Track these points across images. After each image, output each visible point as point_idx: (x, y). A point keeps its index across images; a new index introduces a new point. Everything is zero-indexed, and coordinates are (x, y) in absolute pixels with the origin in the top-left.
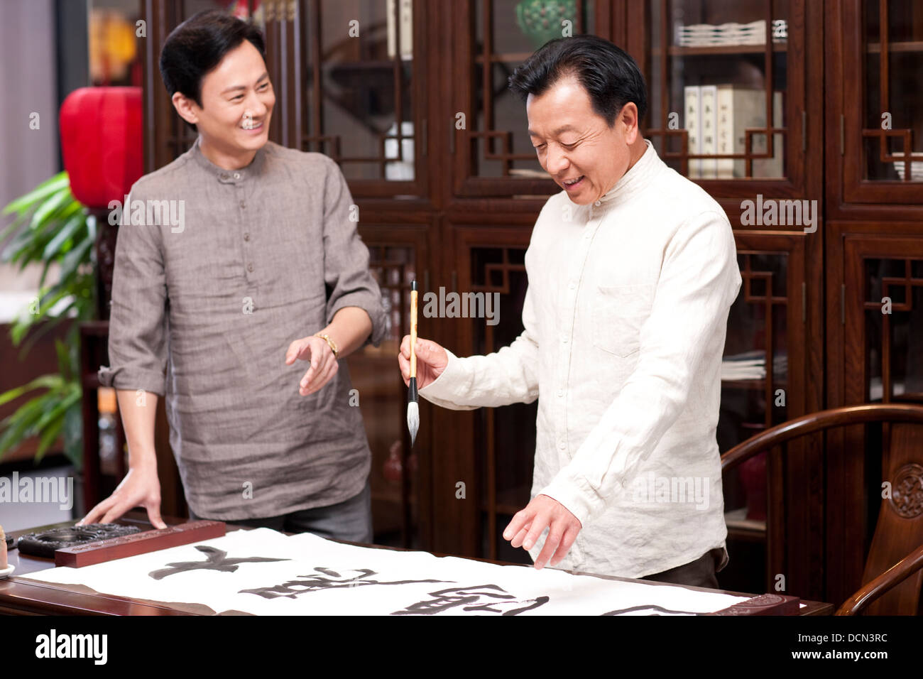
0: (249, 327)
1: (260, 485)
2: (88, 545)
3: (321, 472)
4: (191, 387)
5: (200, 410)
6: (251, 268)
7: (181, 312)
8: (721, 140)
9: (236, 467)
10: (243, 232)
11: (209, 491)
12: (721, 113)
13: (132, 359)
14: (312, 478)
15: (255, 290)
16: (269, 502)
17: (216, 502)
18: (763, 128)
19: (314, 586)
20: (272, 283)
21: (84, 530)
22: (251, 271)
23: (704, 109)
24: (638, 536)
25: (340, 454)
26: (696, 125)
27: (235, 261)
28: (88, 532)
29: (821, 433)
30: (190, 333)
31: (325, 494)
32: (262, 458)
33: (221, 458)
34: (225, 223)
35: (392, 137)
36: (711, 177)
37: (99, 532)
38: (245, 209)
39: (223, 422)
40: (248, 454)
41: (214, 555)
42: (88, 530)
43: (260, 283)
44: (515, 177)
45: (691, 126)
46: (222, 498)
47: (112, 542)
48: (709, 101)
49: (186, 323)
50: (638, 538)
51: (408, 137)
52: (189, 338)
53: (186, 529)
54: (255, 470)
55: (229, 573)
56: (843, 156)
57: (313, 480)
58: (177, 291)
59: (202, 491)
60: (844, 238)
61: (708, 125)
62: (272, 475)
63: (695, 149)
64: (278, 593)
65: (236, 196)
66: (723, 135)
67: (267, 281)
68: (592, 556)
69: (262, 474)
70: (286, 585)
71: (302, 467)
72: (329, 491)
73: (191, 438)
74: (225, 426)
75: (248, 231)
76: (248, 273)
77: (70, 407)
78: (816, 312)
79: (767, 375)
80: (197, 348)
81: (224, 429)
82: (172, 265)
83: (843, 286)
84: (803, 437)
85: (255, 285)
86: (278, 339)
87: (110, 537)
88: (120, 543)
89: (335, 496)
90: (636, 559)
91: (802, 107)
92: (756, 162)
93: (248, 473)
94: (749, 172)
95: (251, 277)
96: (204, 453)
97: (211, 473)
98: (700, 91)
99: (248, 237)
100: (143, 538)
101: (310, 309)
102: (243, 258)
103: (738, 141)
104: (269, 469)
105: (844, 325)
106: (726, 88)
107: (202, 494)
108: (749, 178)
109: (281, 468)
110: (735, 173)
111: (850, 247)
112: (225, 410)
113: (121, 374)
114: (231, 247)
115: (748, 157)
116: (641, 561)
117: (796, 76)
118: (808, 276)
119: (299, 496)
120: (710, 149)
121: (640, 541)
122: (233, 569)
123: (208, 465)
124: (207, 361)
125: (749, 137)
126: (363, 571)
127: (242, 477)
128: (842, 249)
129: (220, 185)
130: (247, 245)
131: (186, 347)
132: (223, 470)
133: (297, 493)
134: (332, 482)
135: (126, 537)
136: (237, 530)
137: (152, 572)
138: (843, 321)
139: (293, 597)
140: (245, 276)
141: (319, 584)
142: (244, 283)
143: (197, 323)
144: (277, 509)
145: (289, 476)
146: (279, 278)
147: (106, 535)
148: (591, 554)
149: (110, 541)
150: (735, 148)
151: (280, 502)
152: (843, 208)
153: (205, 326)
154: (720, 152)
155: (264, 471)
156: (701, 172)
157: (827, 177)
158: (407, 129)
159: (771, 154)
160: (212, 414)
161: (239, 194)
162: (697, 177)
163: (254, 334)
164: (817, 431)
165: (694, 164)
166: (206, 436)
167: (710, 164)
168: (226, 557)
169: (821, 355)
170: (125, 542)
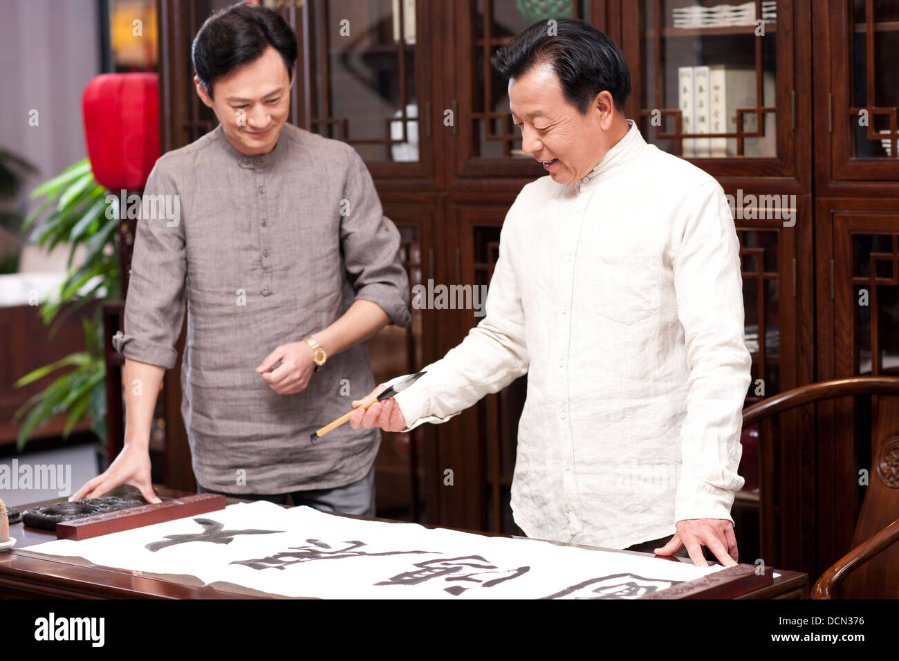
0: (262, 310)
1: (265, 462)
2: (88, 518)
3: (326, 455)
4: (203, 362)
5: (211, 386)
6: (267, 253)
7: (197, 289)
8: (714, 120)
9: (243, 444)
10: (261, 217)
11: (215, 463)
12: (714, 93)
13: (144, 331)
14: (316, 461)
15: (269, 274)
16: (272, 479)
17: (221, 474)
18: (754, 106)
19: (304, 557)
20: (287, 268)
21: (87, 504)
22: (266, 257)
23: (697, 89)
24: (637, 503)
25: (345, 440)
26: (690, 104)
27: (251, 246)
28: (91, 505)
29: (812, 405)
30: (204, 310)
31: (328, 477)
32: (268, 437)
33: (227, 434)
34: (243, 207)
35: (397, 120)
36: (704, 156)
37: (102, 505)
38: (264, 195)
39: (232, 400)
40: (255, 432)
41: (212, 527)
42: (91, 504)
43: (275, 268)
44: (514, 157)
45: (685, 106)
46: (226, 471)
47: (112, 516)
48: (702, 81)
49: (201, 300)
50: (638, 505)
51: (412, 120)
52: (204, 315)
53: (186, 502)
54: (261, 449)
55: (223, 545)
56: (832, 133)
57: (316, 463)
58: (194, 269)
59: (208, 462)
60: (833, 214)
61: (701, 105)
62: (277, 455)
63: (688, 129)
64: (268, 565)
65: (256, 182)
66: (716, 115)
67: (281, 267)
68: (590, 524)
69: (267, 453)
70: (276, 557)
71: (306, 450)
72: (331, 475)
73: (200, 410)
74: (233, 403)
75: (265, 217)
76: (264, 258)
77: (96, 385)
78: (806, 288)
79: (760, 348)
80: (211, 326)
81: (232, 406)
82: (191, 242)
83: (832, 261)
84: (795, 410)
85: (270, 270)
86: (290, 324)
87: (112, 511)
88: (120, 516)
89: (337, 480)
90: (636, 525)
91: (791, 86)
92: (747, 140)
93: (253, 450)
94: (741, 150)
95: (266, 262)
96: (212, 427)
97: (218, 447)
98: (693, 71)
99: (265, 222)
100: (143, 511)
101: (321, 298)
102: (259, 242)
103: (731, 121)
104: (275, 449)
105: (834, 300)
106: (719, 69)
107: (207, 465)
108: (741, 157)
109: (286, 449)
110: (727, 151)
111: (838, 223)
112: (234, 388)
113: (131, 344)
114: (249, 231)
115: (740, 135)
116: (641, 528)
117: (785, 57)
118: (798, 252)
119: (301, 477)
120: (703, 128)
121: (640, 507)
122: (228, 541)
123: (215, 439)
124: (220, 339)
125: (740, 117)
126: (353, 542)
127: (247, 453)
128: (831, 226)
129: (241, 170)
130: (263, 230)
131: (200, 323)
132: (230, 445)
133: (300, 474)
134: (334, 466)
135: (127, 511)
136: (238, 503)
137: (148, 545)
138: (832, 296)
139: (281, 568)
140: (261, 261)
141: (308, 555)
142: (259, 267)
143: (212, 302)
144: (279, 487)
145: (293, 457)
146: (294, 265)
147: (108, 508)
148: (589, 522)
149: (110, 514)
150: (728, 128)
151: (283, 480)
152: (832, 185)
153: (220, 305)
154: (713, 131)
155: (269, 450)
156: (695, 151)
157: (816, 154)
158: (412, 110)
159: (762, 132)
160: (222, 390)
161: (258, 180)
162: (691, 156)
163: (266, 317)
164: (808, 403)
165: (687, 143)
166: (214, 412)
167: (703, 143)
168: (223, 530)
169: (811, 329)
170: (126, 515)
